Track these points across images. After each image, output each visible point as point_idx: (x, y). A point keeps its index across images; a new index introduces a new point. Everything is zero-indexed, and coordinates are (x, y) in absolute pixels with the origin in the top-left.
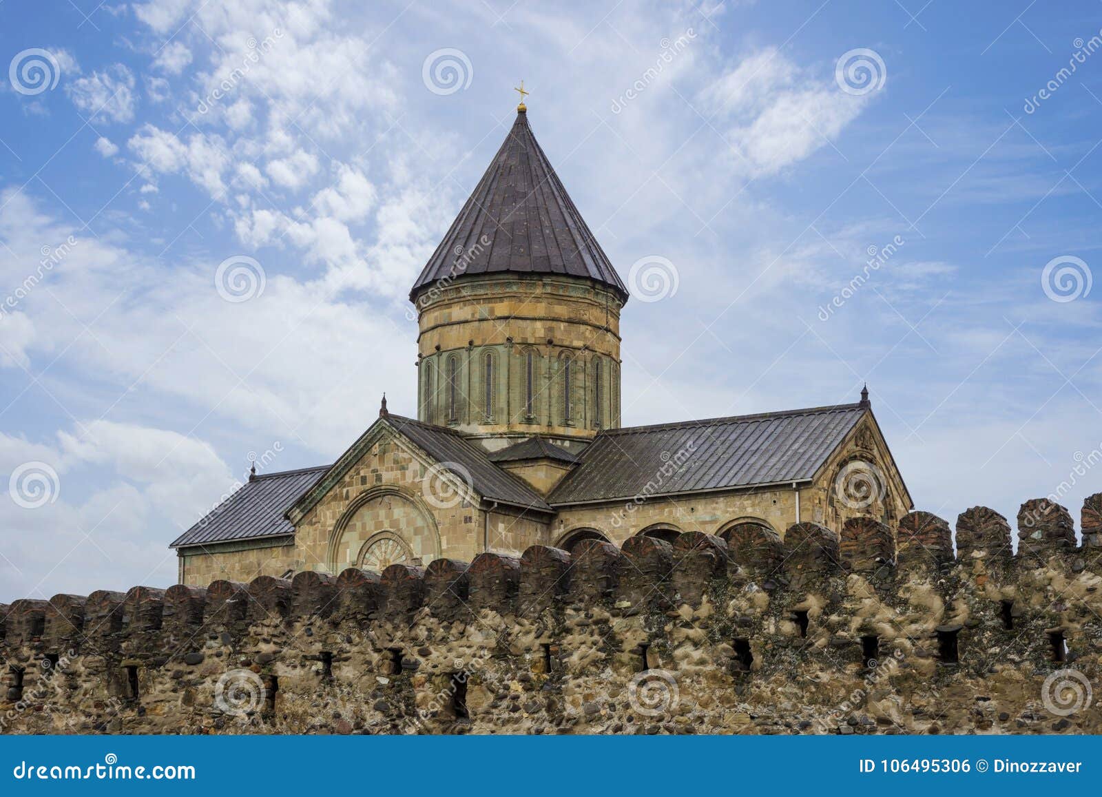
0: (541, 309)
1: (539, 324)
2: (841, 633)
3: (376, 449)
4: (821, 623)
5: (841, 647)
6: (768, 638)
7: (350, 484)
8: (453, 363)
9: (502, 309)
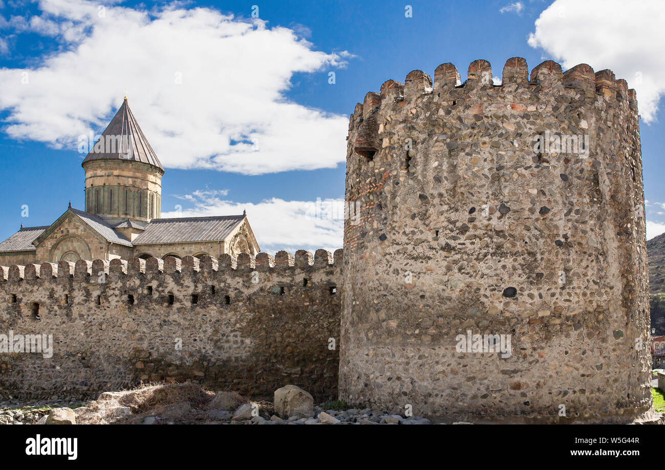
0: (131, 174)
1: (130, 179)
2: (162, 293)
3: (67, 220)
4: (157, 290)
5: (162, 298)
6: (139, 294)
7: (57, 233)
8: (98, 192)
9: (116, 172)
